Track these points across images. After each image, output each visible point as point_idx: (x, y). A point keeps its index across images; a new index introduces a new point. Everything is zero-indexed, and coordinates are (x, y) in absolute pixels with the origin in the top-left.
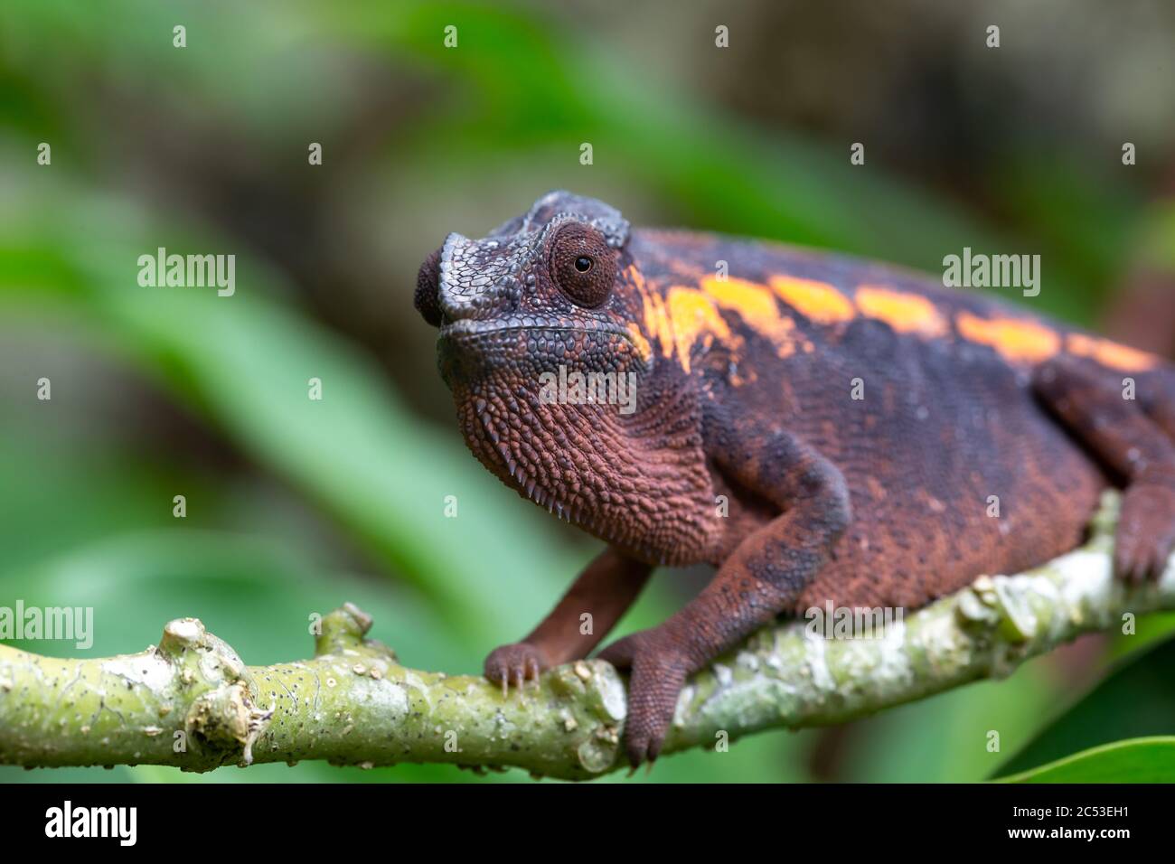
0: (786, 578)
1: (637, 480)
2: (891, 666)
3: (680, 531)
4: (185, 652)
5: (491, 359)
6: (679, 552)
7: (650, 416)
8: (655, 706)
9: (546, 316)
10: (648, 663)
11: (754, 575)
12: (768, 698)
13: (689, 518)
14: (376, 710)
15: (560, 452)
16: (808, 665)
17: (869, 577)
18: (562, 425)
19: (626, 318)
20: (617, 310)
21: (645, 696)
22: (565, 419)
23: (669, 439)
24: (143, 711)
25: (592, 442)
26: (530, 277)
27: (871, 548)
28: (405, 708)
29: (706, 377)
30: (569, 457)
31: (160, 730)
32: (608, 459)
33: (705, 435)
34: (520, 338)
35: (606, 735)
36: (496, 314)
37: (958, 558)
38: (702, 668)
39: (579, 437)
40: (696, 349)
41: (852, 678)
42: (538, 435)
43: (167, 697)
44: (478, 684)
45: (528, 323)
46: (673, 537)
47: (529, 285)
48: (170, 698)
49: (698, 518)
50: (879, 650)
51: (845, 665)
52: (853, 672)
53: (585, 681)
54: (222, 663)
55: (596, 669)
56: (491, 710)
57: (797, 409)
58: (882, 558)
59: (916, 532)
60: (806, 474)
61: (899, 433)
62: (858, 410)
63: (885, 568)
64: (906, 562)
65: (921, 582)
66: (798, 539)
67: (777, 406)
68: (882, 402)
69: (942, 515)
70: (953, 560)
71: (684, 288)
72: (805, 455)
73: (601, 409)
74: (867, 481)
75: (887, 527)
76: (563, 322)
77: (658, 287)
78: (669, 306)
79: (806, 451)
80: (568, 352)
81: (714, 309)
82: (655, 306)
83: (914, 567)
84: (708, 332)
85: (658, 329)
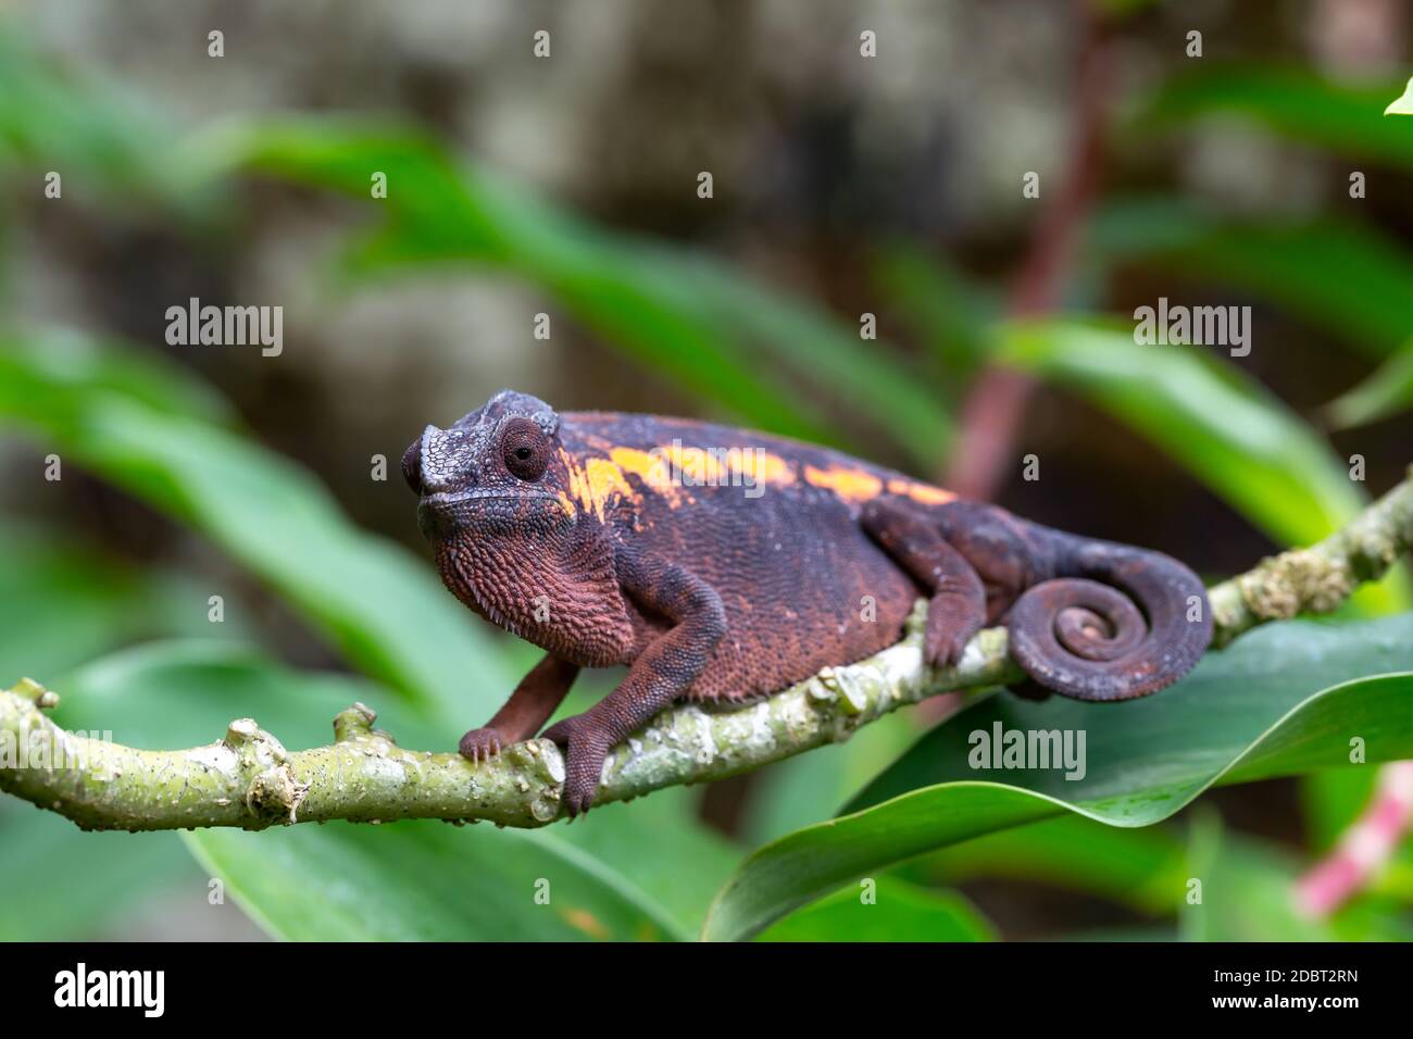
0: (679, 673)
1: (569, 604)
2: (760, 735)
3: (602, 642)
4: (244, 743)
5: (459, 521)
6: (602, 658)
7: (577, 557)
8: (587, 771)
9: (499, 488)
10: (580, 740)
11: (656, 672)
12: (670, 762)
13: (609, 632)
14: (383, 781)
15: (513, 585)
16: (698, 737)
17: (741, 670)
18: (512, 566)
19: (557, 488)
20: (550, 482)
21: (579, 764)
22: (514, 562)
23: (592, 574)
24: (216, 787)
25: (535, 578)
26: (487, 460)
27: (742, 649)
28: (404, 779)
29: (616, 526)
30: (518, 589)
31: (229, 801)
32: (546, 590)
33: (617, 569)
34: (480, 506)
35: (552, 793)
36: (463, 488)
38: (619, 742)
39: (525, 574)
40: (608, 506)
41: (731, 745)
43: (233, 777)
44: (456, 759)
45: (486, 494)
46: (597, 646)
47: (487, 466)
48: (236, 778)
49: (615, 632)
50: (752, 724)
51: (725, 736)
52: (732, 741)
53: (534, 754)
54: (271, 750)
55: (542, 745)
56: (466, 778)
57: (684, 547)
58: (751, 655)
59: (776, 635)
60: (693, 595)
61: (761, 562)
62: (730, 547)
63: (753, 663)
64: (768, 658)
65: (780, 673)
66: (688, 644)
67: (670, 546)
68: (748, 539)
69: (795, 622)
70: (804, 656)
72: (691, 582)
73: (540, 554)
74: (738, 599)
75: (755, 632)
76: (512, 492)
77: (578, 460)
78: (586, 476)
79: (692, 579)
80: (515, 515)
82: (576, 475)
83: (775, 661)
84: (617, 493)
85: (580, 492)
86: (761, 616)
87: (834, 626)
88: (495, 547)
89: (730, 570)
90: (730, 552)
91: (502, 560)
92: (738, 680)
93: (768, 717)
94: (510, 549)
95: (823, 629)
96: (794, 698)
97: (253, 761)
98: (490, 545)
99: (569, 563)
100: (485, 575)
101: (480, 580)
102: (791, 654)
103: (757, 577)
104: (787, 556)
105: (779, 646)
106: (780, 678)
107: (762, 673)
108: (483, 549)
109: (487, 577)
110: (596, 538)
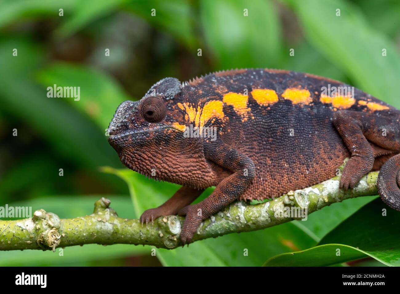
1: (179, 169)
2: (263, 217)
3: (198, 180)
4: (38, 220)
5: (120, 145)
7: (188, 148)
8: (189, 229)
9: (139, 129)
10: (190, 216)
11: (222, 192)
12: (226, 225)
13: (200, 176)
14: (104, 231)
16: (239, 216)
17: (262, 189)
18: (151, 158)
19: (172, 122)
20: (168, 121)
21: (187, 226)
22: (152, 156)
23: (193, 155)
24: (26, 237)
25: (162, 161)
26: (133, 118)
27: (263, 180)
28: (112, 231)
31: (31, 242)
32: (168, 165)
33: (205, 153)
34: (129, 138)
35: (173, 238)
36: (121, 132)
39: (158, 160)
40: (208, 124)
41: (252, 220)
42: (144, 162)
43: (32, 233)
44: (136, 223)
45: (131, 133)
46: (196, 181)
47: (132, 121)
48: (33, 233)
49: (203, 176)
50: (261, 212)
51: (250, 216)
52: (252, 218)
53: (165, 223)
54: (48, 223)
55: (170, 219)
56: (138, 231)
57: (245, 139)
58: (267, 183)
59: (278, 174)
60: (239, 162)
61: (280, 142)
62: (266, 137)
63: (267, 186)
64: (274, 184)
65: (278, 190)
66: (236, 182)
67: (237, 138)
68: (276, 133)
69: (288, 169)
70: (289, 183)
71: (214, 101)
72: (239, 157)
73: (166, 150)
74: (266, 159)
75: (270, 173)
76: (145, 129)
77: (202, 103)
78: (202, 110)
79: (240, 155)
80: (147, 138)
81: (222, 107)
82: (197, 111)
83: (276, 186)
84: (214, 118)
85: (195, 119)
86: (274, 166)
87: (304, 171)
88: (142, 152)
89: (265, 147)
90: (266, 139)
91: (146, 157)
92: (261, 193)
94: (149, 152)
95: (300, 172)
96: (279, 201)
97: (40, 227)
98: (139, 152)
99: (185, 150)
100: (139, 163)
101: (138, 166)
102: (283, 183)
103: (276, 149)
104: (293, 139)
105: (279, 179)
106: (279, 192)
107: (271, 190)
108: (136, 154)
109: (140, 164)
110: (196, 141)
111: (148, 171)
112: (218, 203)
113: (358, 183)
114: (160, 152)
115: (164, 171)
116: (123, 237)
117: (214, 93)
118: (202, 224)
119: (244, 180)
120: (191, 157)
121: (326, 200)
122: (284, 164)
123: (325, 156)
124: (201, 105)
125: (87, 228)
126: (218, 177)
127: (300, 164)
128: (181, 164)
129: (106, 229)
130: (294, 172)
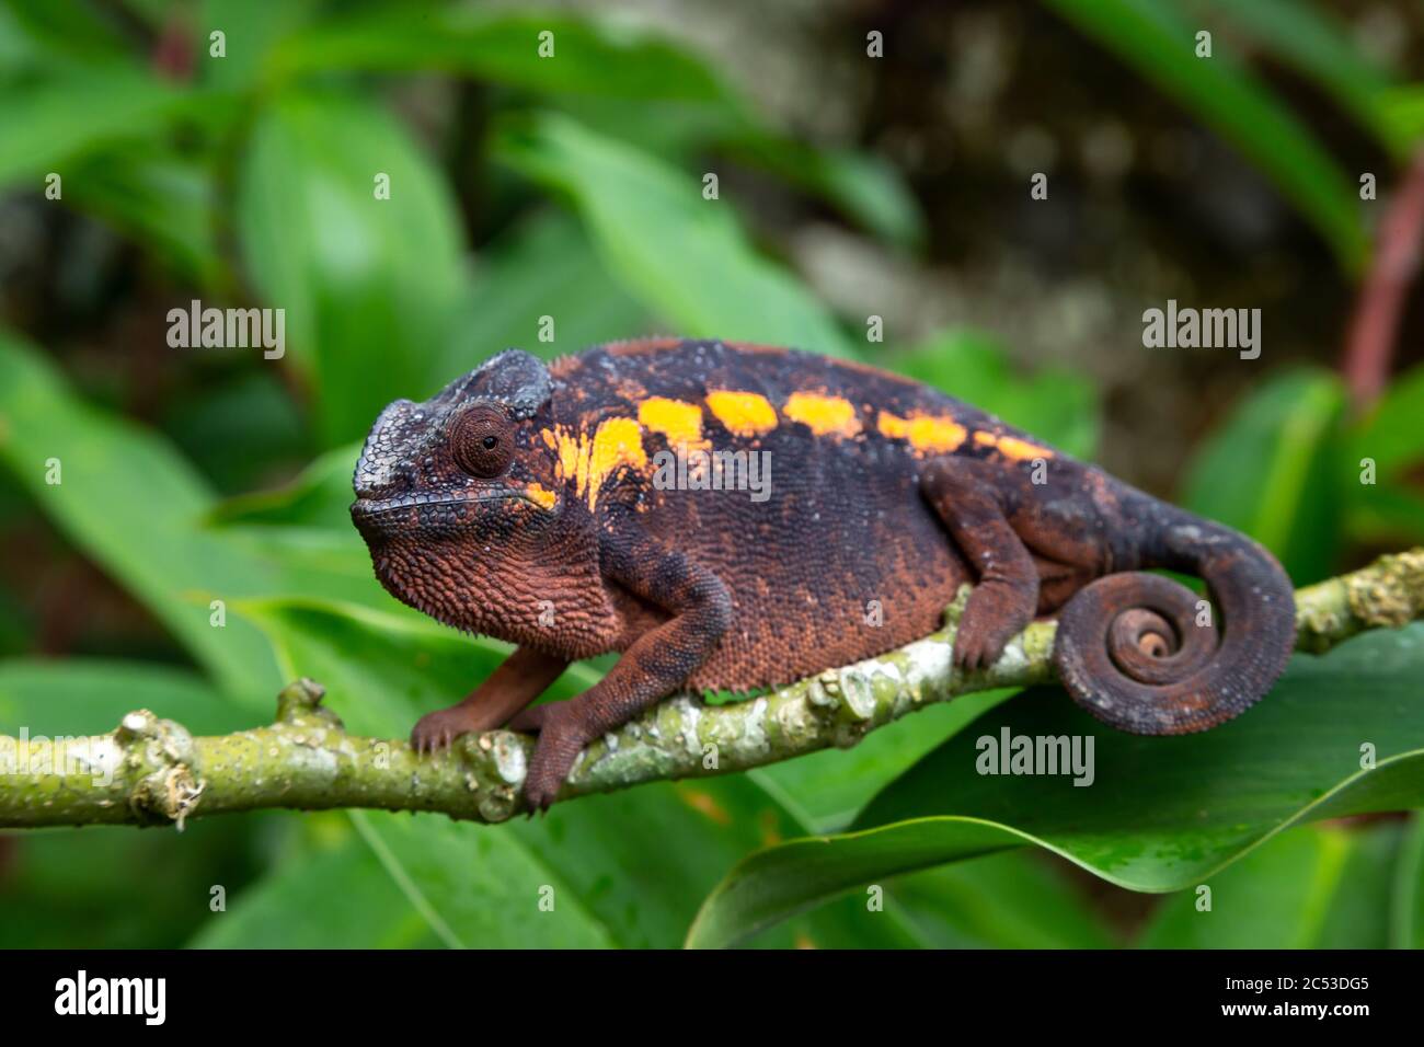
0: (669, 672)
1: (532, 604)
2: (751, 738)
3: (578, 637)
4: (135, 741)
5: (386, 531)
8: (550, 770)
9: (440, 492)
10: (552, 733)
11: (643, 669)
12: (648, 760)
13: (585, 627)
14: (312, 773)
15: (460, 590)
16: (682, 735)
17: (747, 662)
18: (460, 571)
19: (525, 481)
20: (515, 476)
21: (543, 760)
22: (462, 567)
23: (568, 568)
24: (98, 788)
25: (489, 581)
26: (428, 460)
27: (750, 638)
28: (335, 772)
29: (610, 512)
30: (468, 593)
31: (112, 803)
32: (504, 593)
33: (602, 563)
34: (412, 514)
35: (504, 793)
36: (393, 494)
37: (822, 646)
39: (477, 578)
40: (609, 484)
41: (719, 746)
42: (439, 580)
43: (117, 778)
44: (402, 749)
45: (419, 501)
46: (573, 641)
47: (426, 467)
48: (119, 779)
49: (593, 627)
50: (744, 724)
51: (713, 736)
52: (720, 741)
53: (485, 752)
54: (163, 750)
55: (497, 740)
56: (408, 772)
57: (700, 525)
58: (759, 646)
59: (790, 624)
60: (693, 589)
61: (791, 536)
62: (754, 521)
63: (761, 654)
64: (779, 650)
65: (789, 666)
66: (682, 641)
67: (681, 523)
68: (780, 510)
69: (816, 610)
70: (818, 648)
71: (617, 420)
72: (693, 574)
73: (501, 555)
74: (754, 580)
75: (767, 620)
76: (457, 495)
77: (589, 425)
78: (592, 445)
79: (695, 570)
80: (459, 521)
81: (640, 438)
82: (579, 445)
83: (785, 654)
84: (624, 466)
85: (576, 470)
86: (779, 601)
87: (858, 615)
88: (437, 554)
89: (751, 547)
90: (754, 526)
91: (446, 566)
93: (763, 717)
94: (456, 554)
95: (845, 619)
96: (794, 697)
97: (140, 761)
98: (429, 552)
99: (546, 555)
100: (426, 583)
101: (421, 588)
102: (804, 647)
103: (781, 554)
104: (824, 529)
105: (793, 636)
106: (791, 671)
107: (770, 666)
108: (421, 558)
109: (429, 585)
110: (579, 531)
111: (447, 604)
112: (629, 698)
113: (1001, 653)
114: (484, 558)
115: (492, 609)
116: (364, 788)
117: (614, 397)
118: (581, 756)
119: (703, 636)
120: (565, 573)
121: (917, 696)
122: (805, 595)
123: (908, 578)
124: (587, 430)
125: (269, 763)
126: (629, 628)
127: (847, 598)
128: (538, 593)
129: (319, 766)
130: (830, 619)
